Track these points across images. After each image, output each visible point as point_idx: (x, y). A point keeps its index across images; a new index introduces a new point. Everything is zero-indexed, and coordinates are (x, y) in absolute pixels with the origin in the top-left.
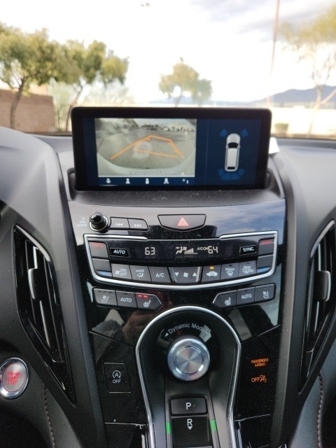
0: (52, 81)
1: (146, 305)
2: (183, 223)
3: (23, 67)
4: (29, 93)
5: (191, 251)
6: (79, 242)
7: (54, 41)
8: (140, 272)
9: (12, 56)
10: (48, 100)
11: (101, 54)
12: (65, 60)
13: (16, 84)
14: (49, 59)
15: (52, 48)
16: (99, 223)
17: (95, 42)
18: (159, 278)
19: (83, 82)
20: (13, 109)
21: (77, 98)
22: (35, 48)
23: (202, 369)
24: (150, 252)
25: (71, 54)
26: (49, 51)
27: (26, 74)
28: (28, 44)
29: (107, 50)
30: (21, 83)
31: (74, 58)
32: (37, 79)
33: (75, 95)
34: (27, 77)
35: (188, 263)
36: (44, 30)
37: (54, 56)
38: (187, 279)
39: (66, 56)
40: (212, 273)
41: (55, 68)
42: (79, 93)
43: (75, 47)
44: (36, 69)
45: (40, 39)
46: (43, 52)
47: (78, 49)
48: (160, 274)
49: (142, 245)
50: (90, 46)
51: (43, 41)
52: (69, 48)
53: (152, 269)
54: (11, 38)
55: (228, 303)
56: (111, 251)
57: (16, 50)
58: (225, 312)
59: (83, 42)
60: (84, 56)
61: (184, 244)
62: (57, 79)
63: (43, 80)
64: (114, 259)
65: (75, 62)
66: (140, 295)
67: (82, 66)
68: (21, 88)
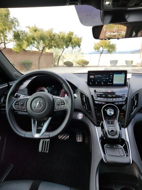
0: (53, 47)
1: (103, 103)
2: (109, 91)
3: (44, 43)
4: (45, 52)
5: (111, 96)
6: (92, 94)
7: (55, 33)
8: (102, 99)
9: (40, 39)
10: (51, 54)
11: (72, 36)
12: (59, 39)
13: (41, 49)
14: (53, 40)
15: (54, 36)
16: (95, 91)
17: (70, 32)
18: (105, 100)
19: (65, 47)
20: (39, 58)
21: (62, 53)
22: (48, 36)
23: (113, 113)
24: (104, 96)
25: (61, 37)
26: (53, 37)
27: (45, 45)
28: (46, 34)
29: (74, 34)
30: (42, 48)
31: (62, 38)
32: (48, 47)
33: (62, 52)
34: (45, 47)
35: (111, 98)
36: (52, 29)
37: (55, 39)
38: (110, 100)
39: (59, 38)
40: (114, 99)
41: (55, 42)
42: (63, 51)
43: (62, 34)
44: (48, 44)
45: (50, 32)
46: (51, 37)
47: (63, 35)
48: (106, 99)
49: (102, 95)
50: (68, 33)
51: (51, 33)
52: (60, 35)
53: (104, 98)
54: (40, 32)
55: (117, 104)
56: (97, 95)
57: (42, 37)
58: (116, 105)
59: (65, 32)
60: (65, 37)
61: (109, 95)
62: (55, 47)
63: (50, 47)
64: (98, 97)
65: (62, 40)
66: (102, 102)
67: (65, 41)
68: (42, 50)
